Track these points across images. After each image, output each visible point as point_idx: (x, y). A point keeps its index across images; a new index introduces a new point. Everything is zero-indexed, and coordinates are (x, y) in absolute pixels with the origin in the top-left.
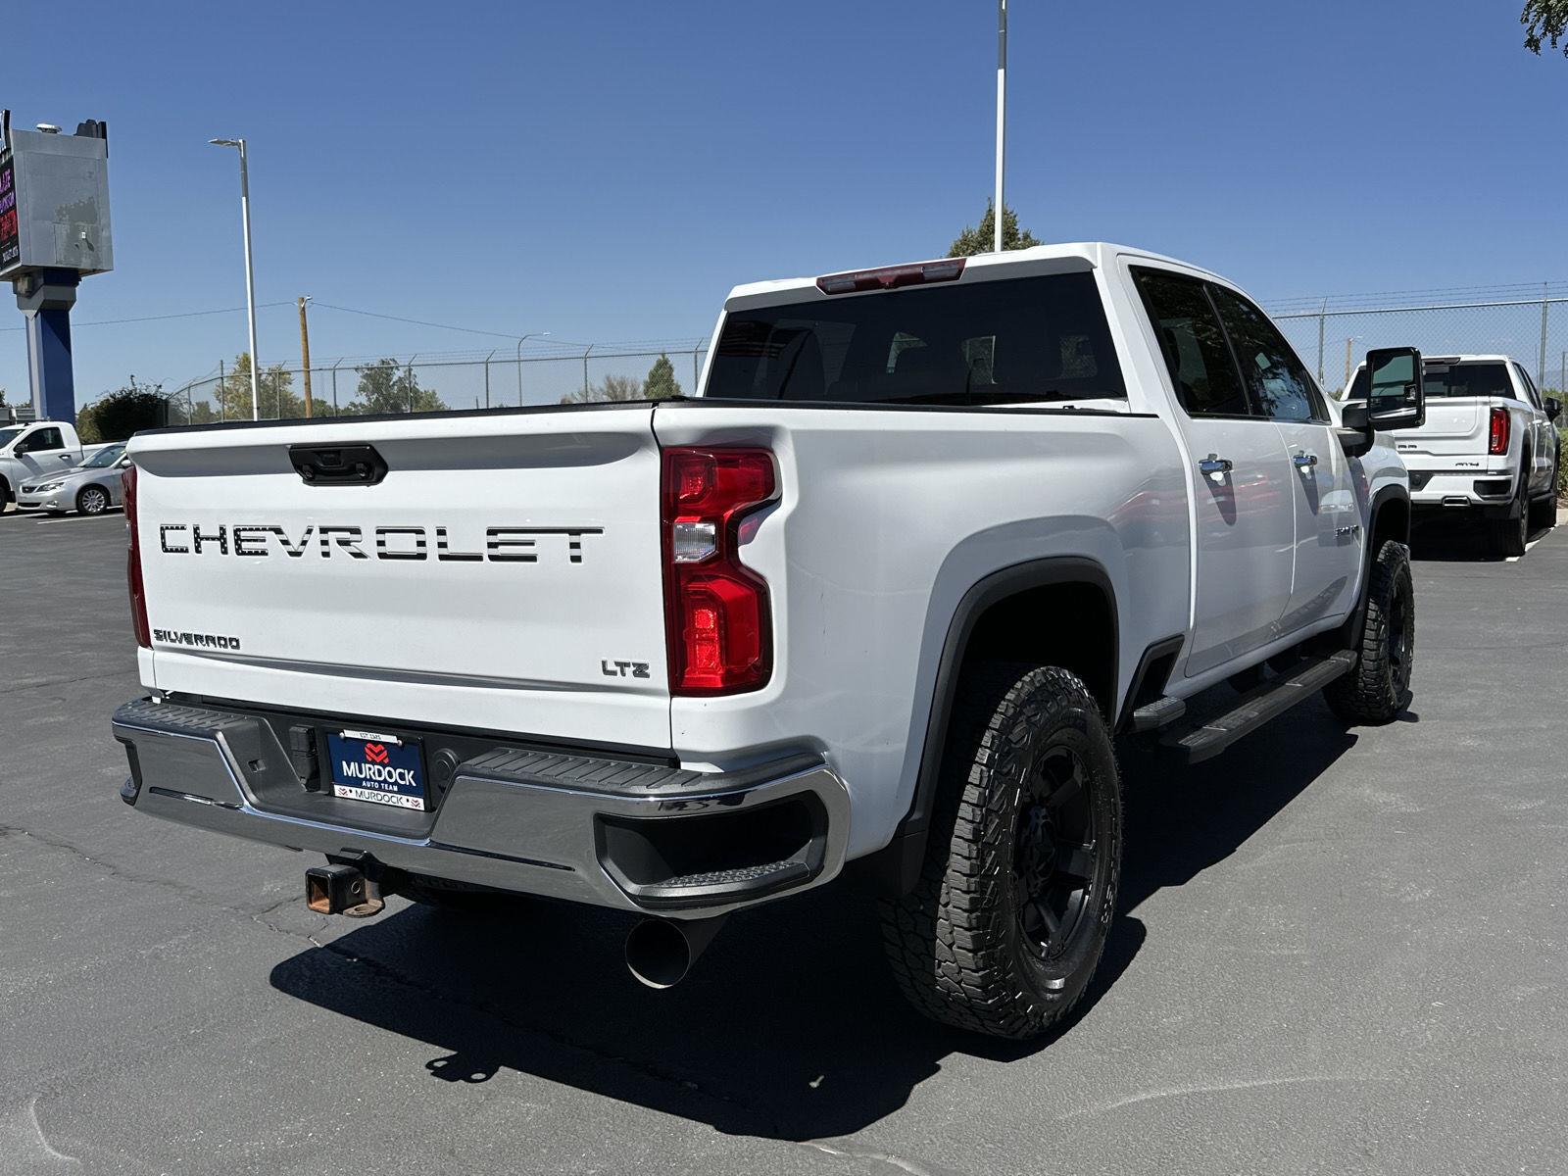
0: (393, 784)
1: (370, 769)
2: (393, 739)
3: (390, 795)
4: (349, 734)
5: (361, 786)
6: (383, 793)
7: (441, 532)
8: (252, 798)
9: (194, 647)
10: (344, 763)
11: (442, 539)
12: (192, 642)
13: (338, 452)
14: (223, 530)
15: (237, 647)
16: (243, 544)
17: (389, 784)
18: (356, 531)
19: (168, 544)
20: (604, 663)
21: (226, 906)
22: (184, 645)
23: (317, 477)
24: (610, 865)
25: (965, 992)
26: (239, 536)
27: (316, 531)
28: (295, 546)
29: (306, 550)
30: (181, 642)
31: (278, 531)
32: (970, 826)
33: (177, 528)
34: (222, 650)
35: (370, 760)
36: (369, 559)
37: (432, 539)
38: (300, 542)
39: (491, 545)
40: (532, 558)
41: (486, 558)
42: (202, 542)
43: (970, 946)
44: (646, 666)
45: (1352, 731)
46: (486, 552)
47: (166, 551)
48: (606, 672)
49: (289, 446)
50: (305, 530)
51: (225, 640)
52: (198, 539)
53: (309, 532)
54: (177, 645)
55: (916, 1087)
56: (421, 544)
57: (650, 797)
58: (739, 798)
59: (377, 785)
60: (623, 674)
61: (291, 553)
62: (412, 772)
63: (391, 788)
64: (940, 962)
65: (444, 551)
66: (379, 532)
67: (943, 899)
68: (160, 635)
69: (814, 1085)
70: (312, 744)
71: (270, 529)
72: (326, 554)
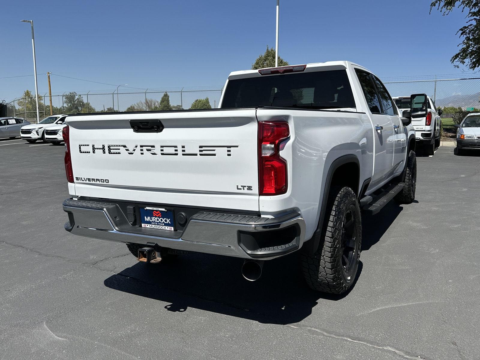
0: (162, 223)
1: (154, 219)
2: (164, 210)
3: (162, 226)
4: (147, 208)
5: (151, 224)
6: (159, 226)
7: (183, 147)
8: (117, 228)
9: (91, 182)
10: (145, 217)
11: (183, 149)
12: (90, 181)
13: (148, 122)
14: (104, 146)
15: (108, 182)
16: (111, 150)
17: (161, 223)
18: (153, 147)
19: (82, 150)
20: (237, 186)
21: (80, 263)
22: (87, 182)
23: (139, 130)
24: (242, 245)
25: (327, 281)
26: (110, 148)
27: (139, 147)
28: (131, 151)
29: (135, 152)
30: (86, 181)
31: (125, 146)
32: (331, 233)
33: (86, 145)
34: (102, 183)
35: (155, 216)
36: (157, 155)
37: (180, 149)
38: (133, 150)
39: (200, 151)
40: (215, 155)
41: (198, 155)
42: (96, 150)
43: (330, 268)
44: (251, 187)
45: (401, 206)
46: (198, 153)
47: (81, 152)
48: (238, 189)
49: (130, 120)
50: (135, 146)
51: (104, 180)
52: (94, 149)
53: (136, 147)
54: (85, 182)
55: (313, 308)
56: (176, 150)
57: (253, 225)
58: (279, 226)
59: (157, 224)
60: (244, 189)
61: (129, 153)
62: (169, 219)
63: (162, 224)
64: (320, 272)
65: (184, 153)
66: (161, 147)
67: (323, 254)
68: (77, 179)
69: (283, 309)
70: (134, 211)
71: (122, 146)
72: (142, 154)
